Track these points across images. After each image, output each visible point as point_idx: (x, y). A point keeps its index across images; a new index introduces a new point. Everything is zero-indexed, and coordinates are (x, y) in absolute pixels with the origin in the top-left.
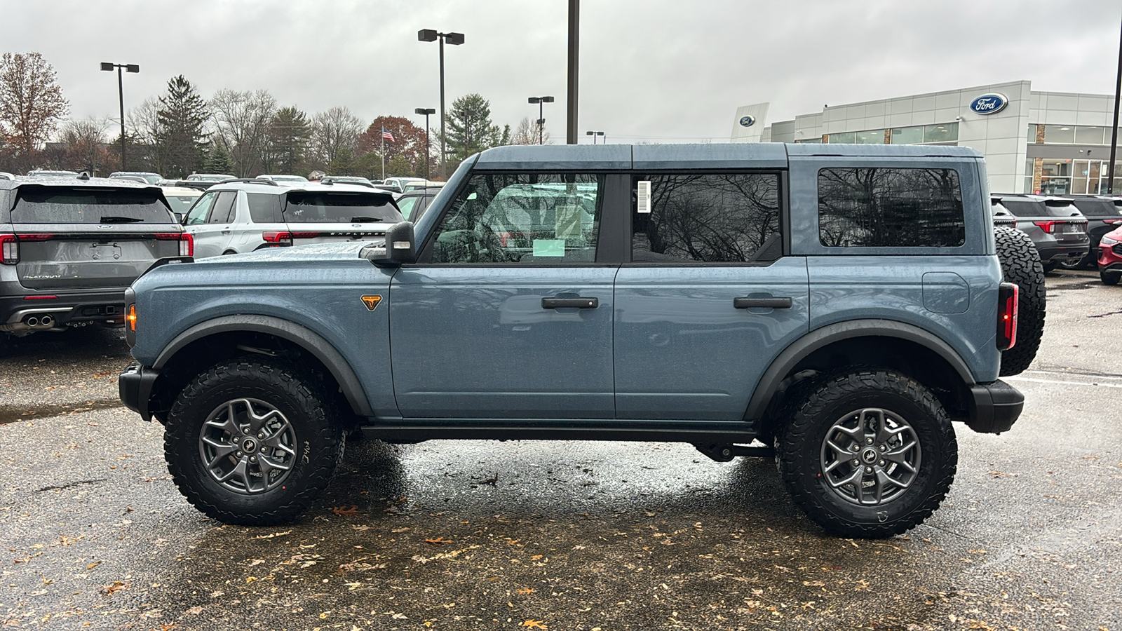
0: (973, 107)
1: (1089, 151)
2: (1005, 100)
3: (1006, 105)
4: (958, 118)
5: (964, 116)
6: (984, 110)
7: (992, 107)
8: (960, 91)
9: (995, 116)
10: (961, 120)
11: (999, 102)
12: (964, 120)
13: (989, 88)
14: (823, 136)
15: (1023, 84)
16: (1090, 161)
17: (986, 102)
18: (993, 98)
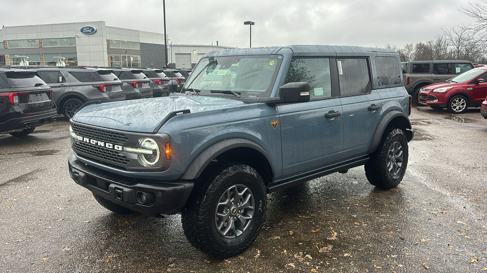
0: (82, 30)
1: (126, 51)
2: (95, 29)
3: (96, 31)
4: (75, 35)
5: (78, 35)
6: (87, 33)
7: (90, 32)
8: (74, 23)
9: (92, 35)
10: (76, 37)
11: (93, 29)
12: (78, 37)
13: (88, 23)
14: (4, 41)
15: (102, 23)
16: (127, 55)
17: (87, 29)
18: (90, 28)
